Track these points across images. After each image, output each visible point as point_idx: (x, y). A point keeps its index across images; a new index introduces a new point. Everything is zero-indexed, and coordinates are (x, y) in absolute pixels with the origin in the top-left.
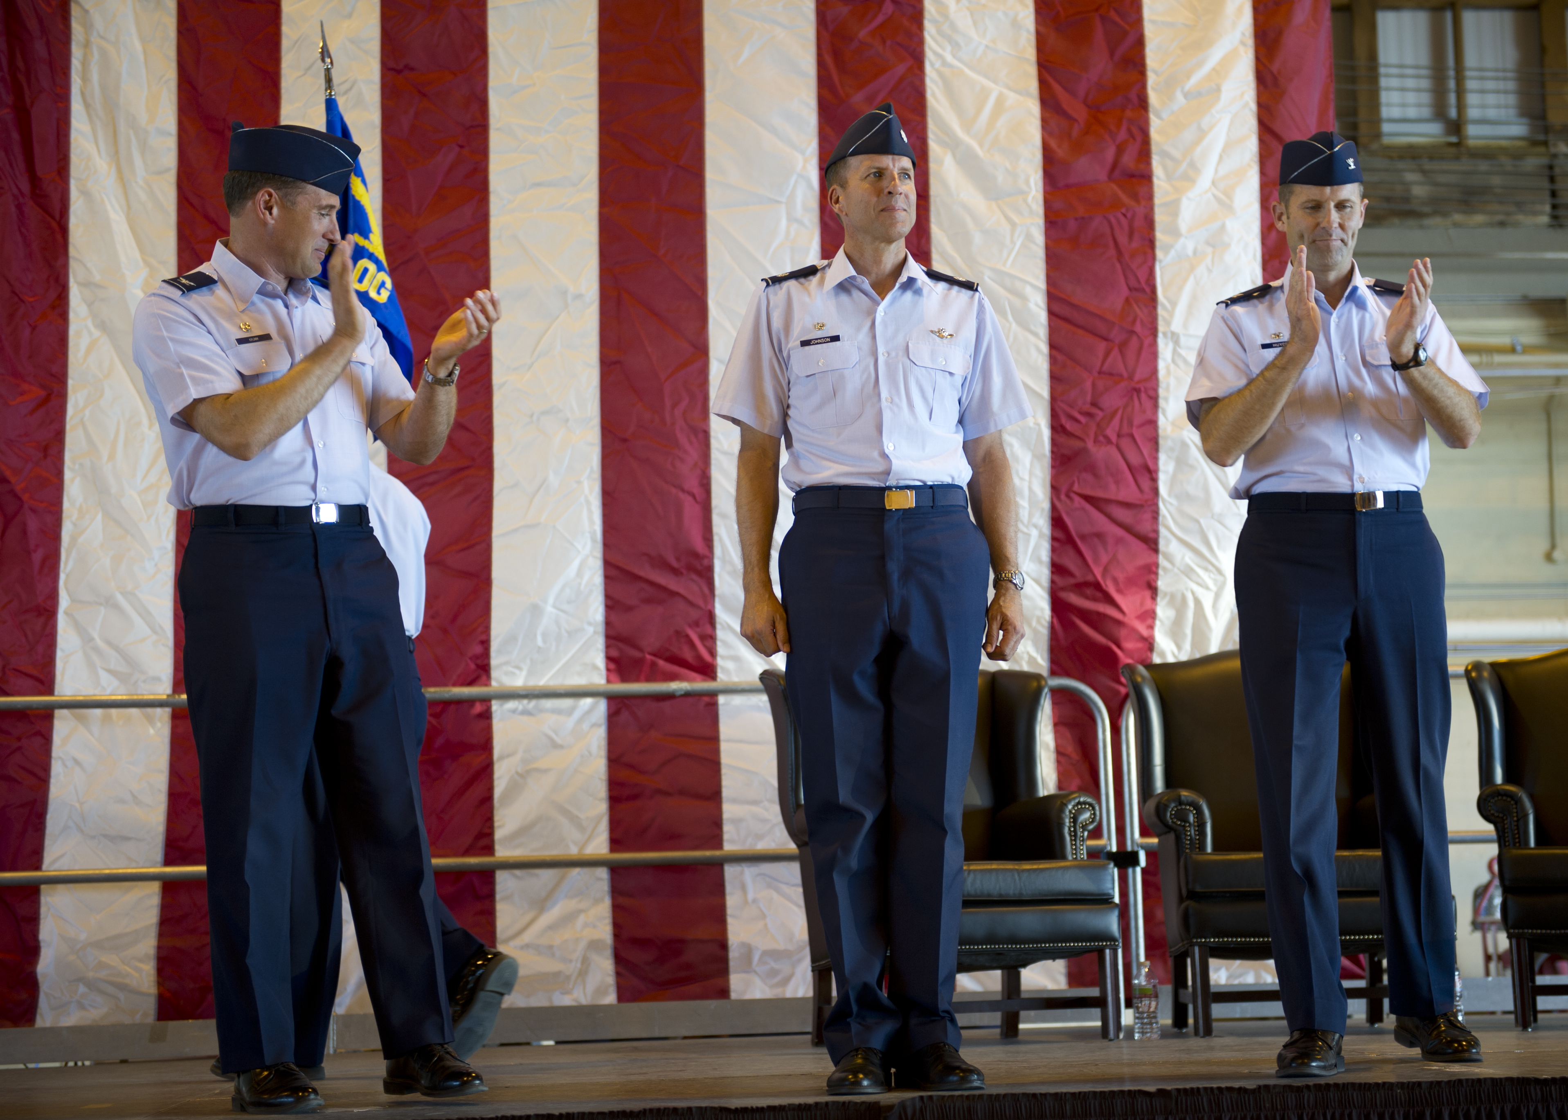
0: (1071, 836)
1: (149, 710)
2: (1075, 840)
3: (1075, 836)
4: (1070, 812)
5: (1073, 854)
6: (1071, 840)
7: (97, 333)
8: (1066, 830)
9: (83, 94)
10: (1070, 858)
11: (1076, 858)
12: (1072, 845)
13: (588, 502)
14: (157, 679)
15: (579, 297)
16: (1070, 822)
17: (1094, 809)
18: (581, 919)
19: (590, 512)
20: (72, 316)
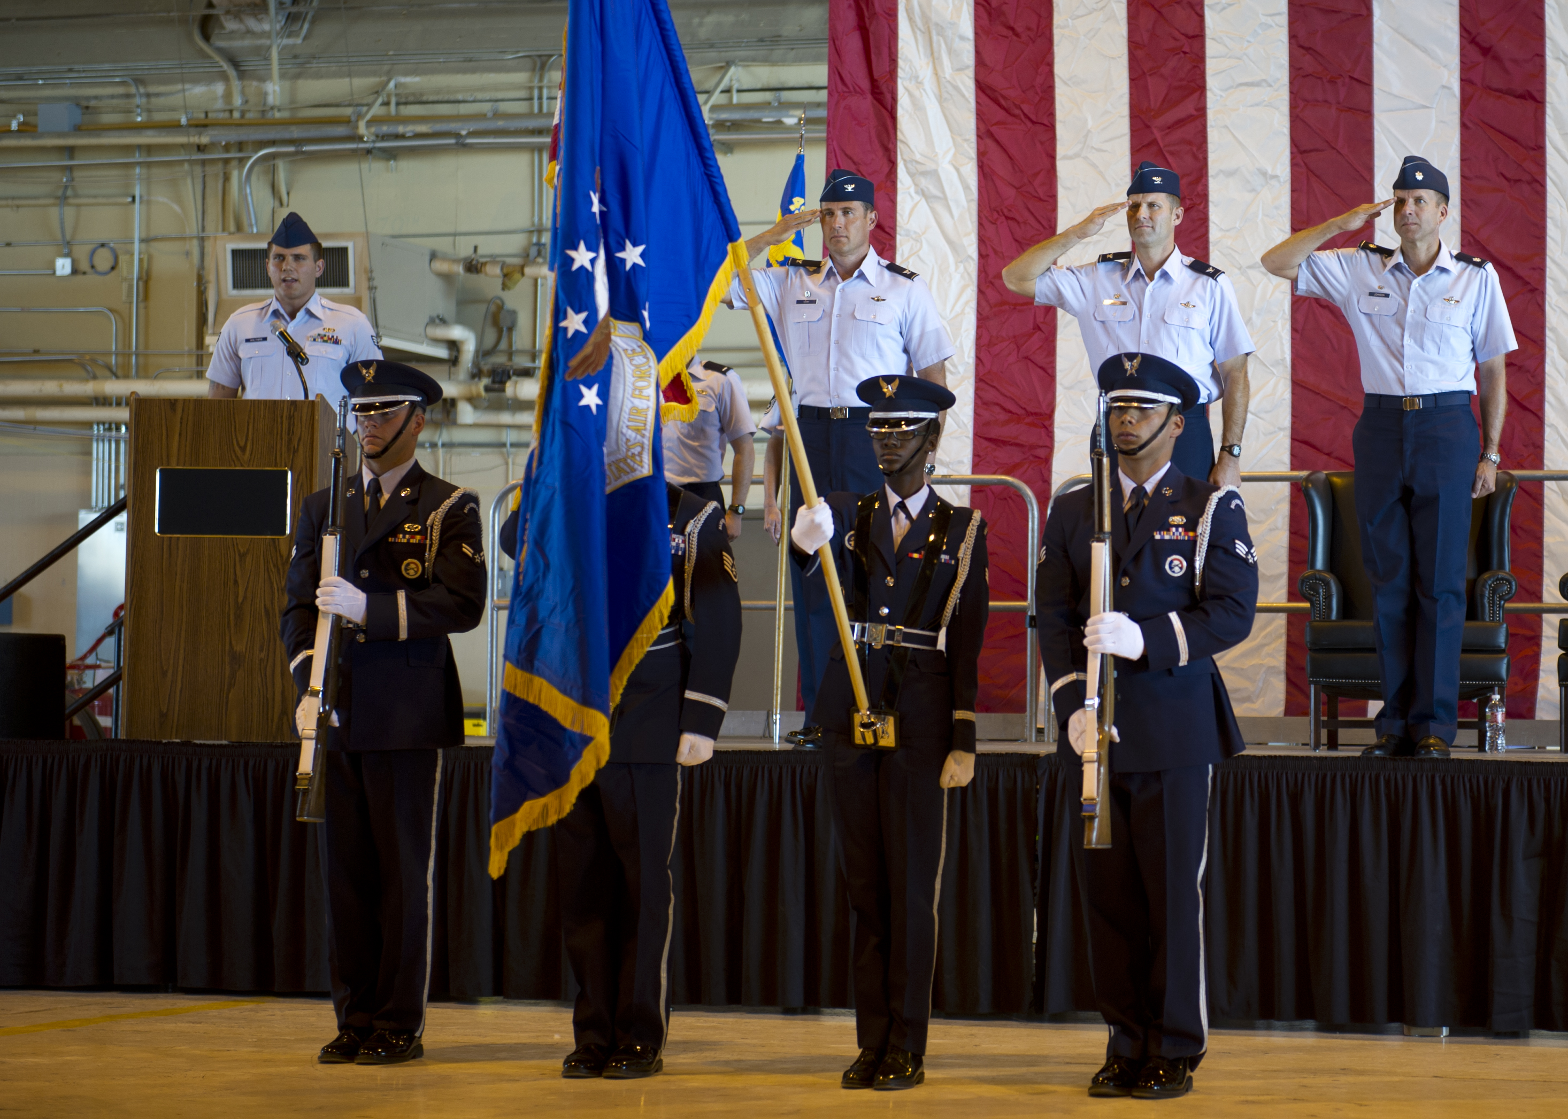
0: (1489, 603)
1: (956, 486)
2: (1493, 607)
3: (1493, 603)
4: (1490, 586)
5: (1490, 617)
6: (1490, 606)
7: (917, 198)
8: (1486, 601)
9: (907, 10)
10: (1487, 620)
11: (1493, 620)
12: (1490, 610)
13: (1281, 337)
14: (961, 462)
15: (1275, 177)
16: (1489, 593)
17: (1510, 583)
18: (1266, 650)
19: (1282, 344)
20: (899, 185)
